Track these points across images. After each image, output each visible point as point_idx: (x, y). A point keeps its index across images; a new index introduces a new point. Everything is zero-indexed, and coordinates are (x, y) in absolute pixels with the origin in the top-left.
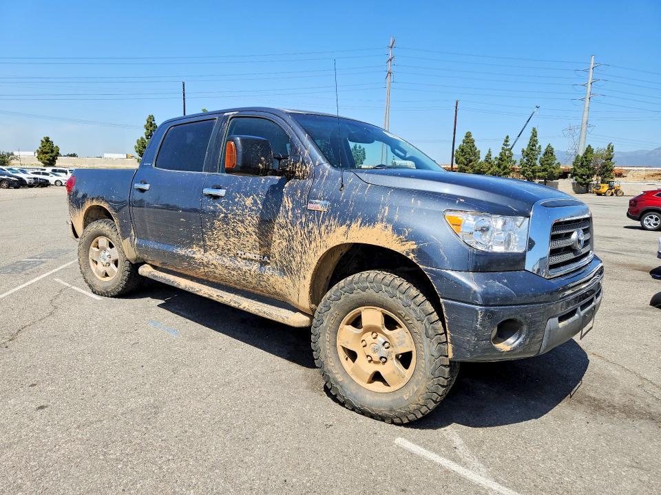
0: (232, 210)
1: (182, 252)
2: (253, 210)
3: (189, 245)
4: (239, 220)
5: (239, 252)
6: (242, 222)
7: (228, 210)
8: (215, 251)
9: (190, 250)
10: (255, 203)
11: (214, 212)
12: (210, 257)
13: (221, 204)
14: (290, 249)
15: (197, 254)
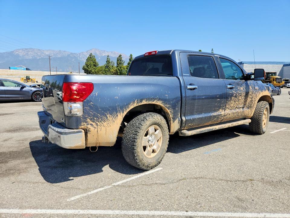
0: (238, 92)
1: (215, 114)
2: (243, 91)
3: (218, 110)
4: (240, 95)
5: (237, 106)
6: (241, 96)
7: (236, 92)
8: (229, 109)
9: (218, 112)
10: (244, 89)
11: (232, 94)
12: (227, 112)
13: (234, 91)
14: (252, 101)
15: (222, 112)
